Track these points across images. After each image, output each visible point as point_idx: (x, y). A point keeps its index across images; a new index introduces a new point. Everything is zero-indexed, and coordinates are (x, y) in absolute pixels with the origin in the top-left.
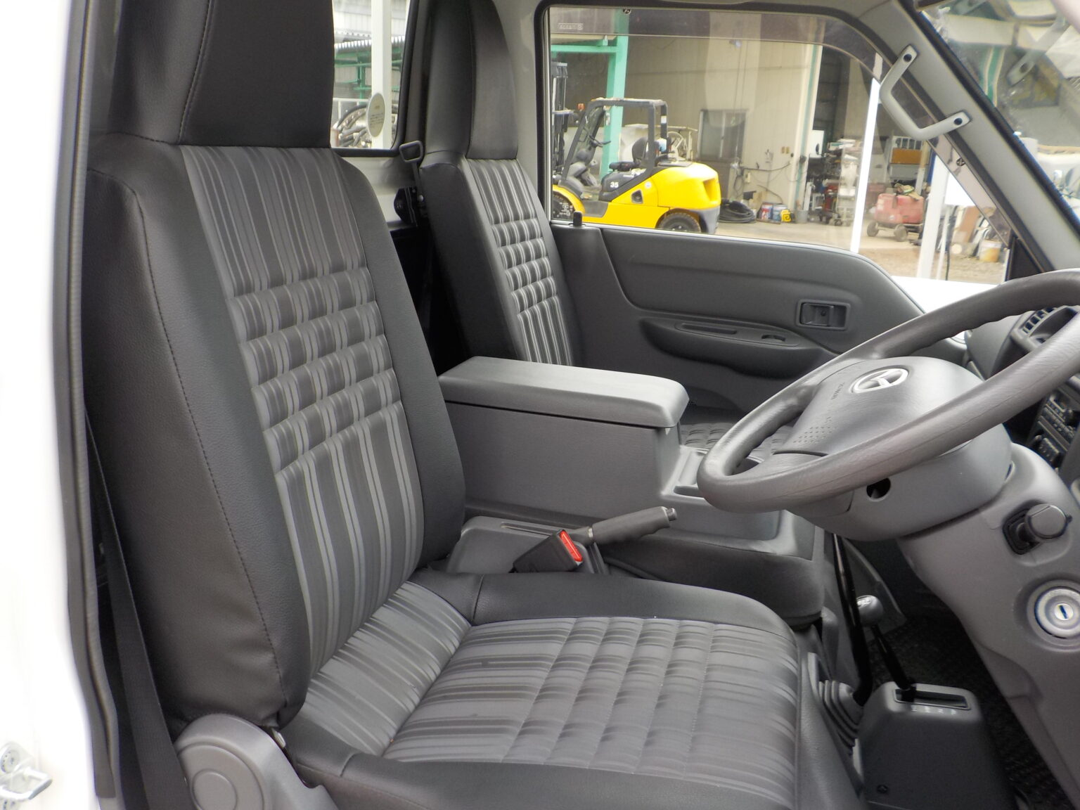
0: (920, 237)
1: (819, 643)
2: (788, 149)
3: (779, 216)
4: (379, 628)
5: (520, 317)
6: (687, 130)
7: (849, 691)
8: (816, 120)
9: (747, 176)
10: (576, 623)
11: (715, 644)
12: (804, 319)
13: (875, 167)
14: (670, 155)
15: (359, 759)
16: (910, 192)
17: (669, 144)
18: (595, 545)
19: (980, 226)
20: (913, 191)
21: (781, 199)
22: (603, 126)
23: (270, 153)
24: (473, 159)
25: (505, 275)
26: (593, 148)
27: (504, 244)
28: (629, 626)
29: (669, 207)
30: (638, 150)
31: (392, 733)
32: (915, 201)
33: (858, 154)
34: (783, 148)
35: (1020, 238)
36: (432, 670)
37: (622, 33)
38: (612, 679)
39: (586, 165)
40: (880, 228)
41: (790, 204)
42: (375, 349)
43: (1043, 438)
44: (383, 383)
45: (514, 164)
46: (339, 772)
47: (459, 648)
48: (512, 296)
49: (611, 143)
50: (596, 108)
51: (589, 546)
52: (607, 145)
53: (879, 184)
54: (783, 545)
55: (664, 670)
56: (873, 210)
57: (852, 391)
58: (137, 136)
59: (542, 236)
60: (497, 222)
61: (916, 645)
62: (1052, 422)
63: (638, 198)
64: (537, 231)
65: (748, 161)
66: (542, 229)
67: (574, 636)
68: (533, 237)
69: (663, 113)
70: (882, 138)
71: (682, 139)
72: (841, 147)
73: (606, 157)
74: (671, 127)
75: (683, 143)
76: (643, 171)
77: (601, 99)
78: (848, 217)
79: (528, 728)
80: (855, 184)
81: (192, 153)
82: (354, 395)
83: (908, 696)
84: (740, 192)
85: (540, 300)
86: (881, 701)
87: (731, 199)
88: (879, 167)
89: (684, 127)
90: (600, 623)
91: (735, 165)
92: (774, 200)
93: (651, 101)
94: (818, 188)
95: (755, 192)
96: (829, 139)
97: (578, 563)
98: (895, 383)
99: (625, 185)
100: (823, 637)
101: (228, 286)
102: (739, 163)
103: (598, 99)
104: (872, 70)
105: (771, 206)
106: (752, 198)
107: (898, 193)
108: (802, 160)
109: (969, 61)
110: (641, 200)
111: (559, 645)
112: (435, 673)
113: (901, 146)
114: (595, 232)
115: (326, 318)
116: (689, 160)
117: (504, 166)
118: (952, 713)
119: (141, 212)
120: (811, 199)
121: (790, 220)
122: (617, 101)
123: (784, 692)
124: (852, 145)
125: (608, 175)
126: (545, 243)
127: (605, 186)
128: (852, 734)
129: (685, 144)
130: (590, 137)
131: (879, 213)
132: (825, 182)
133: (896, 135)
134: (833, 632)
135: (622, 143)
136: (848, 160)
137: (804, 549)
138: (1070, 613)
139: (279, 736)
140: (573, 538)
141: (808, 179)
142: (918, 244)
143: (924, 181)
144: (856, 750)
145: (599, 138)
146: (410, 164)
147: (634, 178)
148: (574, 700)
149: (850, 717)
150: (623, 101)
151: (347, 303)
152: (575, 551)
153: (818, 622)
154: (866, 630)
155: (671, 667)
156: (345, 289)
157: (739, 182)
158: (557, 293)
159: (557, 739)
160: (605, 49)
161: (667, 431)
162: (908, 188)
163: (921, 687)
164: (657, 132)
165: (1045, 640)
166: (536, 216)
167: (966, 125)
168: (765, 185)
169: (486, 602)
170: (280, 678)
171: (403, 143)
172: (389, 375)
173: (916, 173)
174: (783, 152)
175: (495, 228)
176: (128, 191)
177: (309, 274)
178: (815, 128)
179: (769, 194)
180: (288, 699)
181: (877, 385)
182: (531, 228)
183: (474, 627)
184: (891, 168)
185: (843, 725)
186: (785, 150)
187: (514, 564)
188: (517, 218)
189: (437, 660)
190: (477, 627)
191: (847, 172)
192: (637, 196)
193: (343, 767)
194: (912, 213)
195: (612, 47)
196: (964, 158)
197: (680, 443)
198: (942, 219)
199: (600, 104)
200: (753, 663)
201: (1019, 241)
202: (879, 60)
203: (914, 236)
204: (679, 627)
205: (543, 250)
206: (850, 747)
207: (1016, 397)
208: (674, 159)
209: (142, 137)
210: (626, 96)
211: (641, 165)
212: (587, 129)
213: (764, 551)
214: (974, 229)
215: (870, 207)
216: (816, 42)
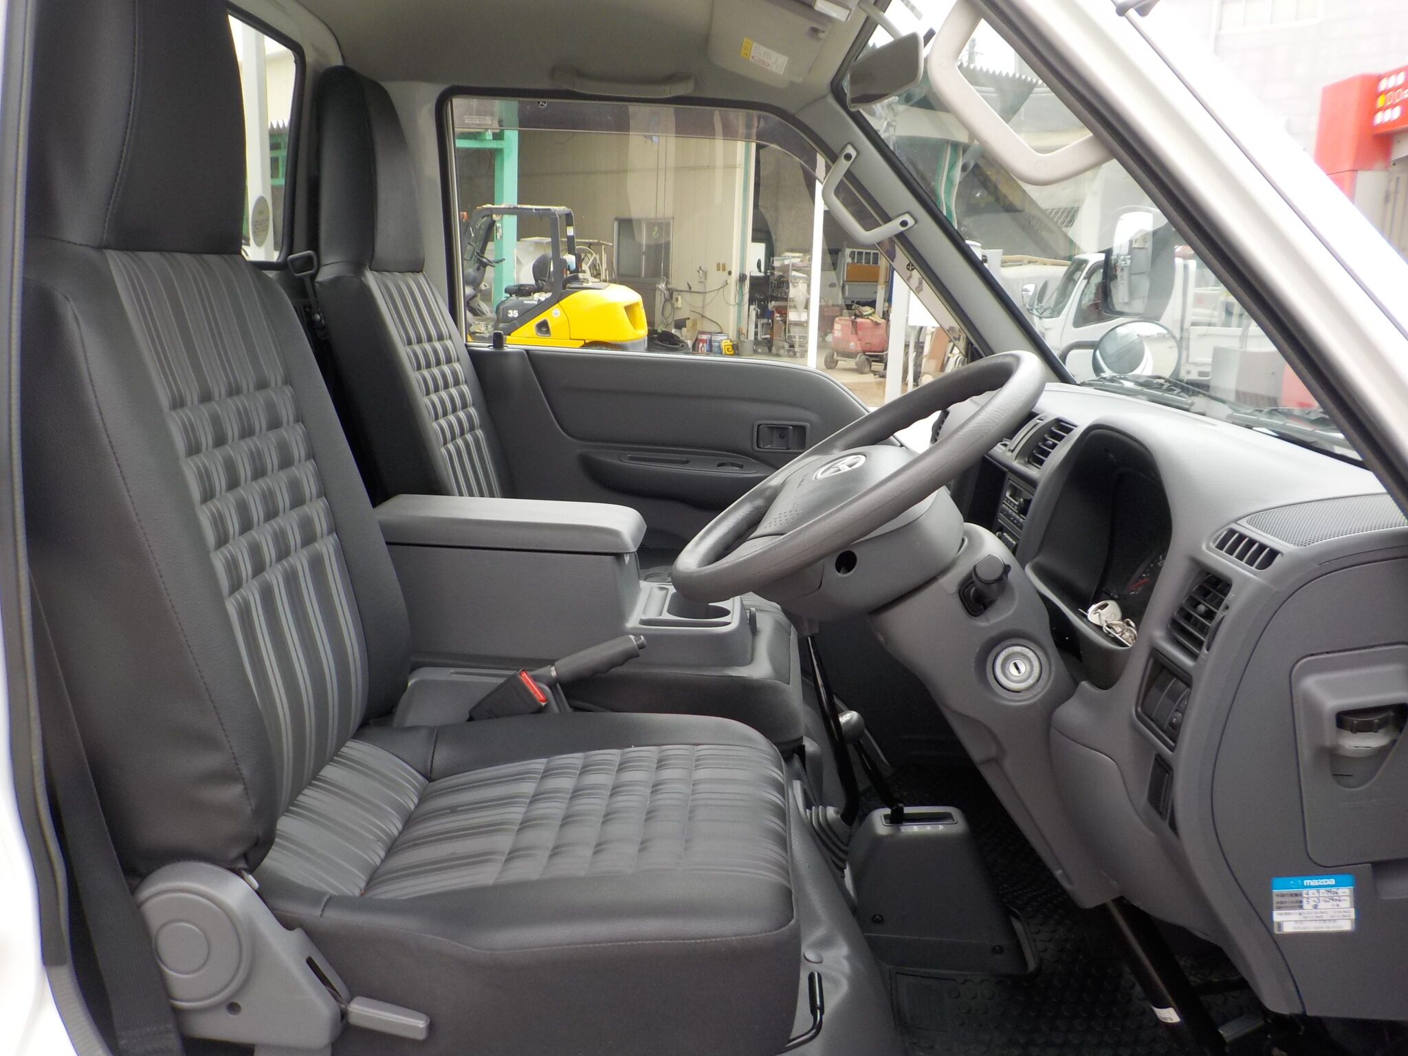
0: (885, 368)
1: (803, 773)
2: (724, 266)
3: (719, 347)
4: (327, 784)
5: (443, 450)
6: (599, 244)
7: (837, 813)
8: (754, 230)
9: (677, 300)
10: (548, 763)
11: (698, 762)
12: (762, 446)
13: (826, 286)
14: (581, 275)
15: (335, 901)
16: (871, 315)
17: (579, 261)
18: (558, 685)
19: (951, 352)
20: (874, 313)
21: (721, 329)
22: (493, 240)
23: (185, 259)
24: (377, 271)
25: (425, 402)
26: (482, 268)
27: (419, 368)
28: (609, 757)
29: (585, 340)
30: (540, 270)
31: (363, 885)
32: (877, 324)
33: (807, 271)
34: (718, 265)
35: (976, 345)
36: (394, 826)
37: (511, 127)
38: (594, 805)
39: (474, 290)
40: (839, 358)
41: (732, 333)
42: (305, 473)
43: (1002, 533)
44: (316, 510)
45: (421, 277)
46: (318, 912)
47: (419, 803)
48: (435, 427)
49: (504, 262)
50: (483, 217)
51: (552, 686)
52: (500, 263)
53: (833, 306)
54: (759, 669)
55: (649, 791)
56: (829, 338)
57: (816, 478)
58: (56, 239)
59: (458, 360)
60: (410, 343)
61: (905, 794)
62: (1008, 516)
63: (544, 329)
64: (453, 354)
65: (677, 282)
66: (458, 352)
67: (547, 774)
68: (449, 361)
69: (569, 224)
70: (833, 253)
71: (594, 255)
72: (786, 262)
73: (499, 279)
74: (579, 240)
75: (595, 258)
76: (549, 295)
77: (489, 206)
78: (801, 346)
79: (513, 855)
80: (807, 307)
81: (115, 256)
82: (289, 522)
83: (897, 819)
84: (670, 320)
85: (462, 433)
86: (871, 828)
87: (660, 329)
88: (832, 285)
89: (596, 241)
90: (575, 759)
91: (662, 286)
92: (714, 328)
93: (552, 208)
94: (764, 313)
95: (689, 319)
96: (770, 253)
97: (543, 704)
98: (854, 467)
99: (527, 314)
100: (806, 767)
101: (164, 400)
102: (666, 285)
103: (484, 206)
104: (815, 171)
105: (709, 336)
106: (685, 327)
107: (856, 316)
108: (742, 278)
109: (909, 159)
110: (548, 331)
111: (532, 784)
112: (397, 829)
113: (856, 261)
114: (519, 354)
115: (255, 438)
116: (605, 281)
117: (410, 278)
118: (940, 828)
119: (76, 318)
120: (756, 327)
121: (733, 352)
122: (509, 208)
123: (774, 823)
124: (799, 260)
125: (503, 302)
126: (462, 368)
127: (501, 315)
128: (842, 855)
129: (598, 261)
130: (478, 253)
131: (835, 339)
132: (772, 305)
133: (849, 247)
134: (817, 761)
135: (519, 262)
136: (795, 277)
137: (781, 673)
138: (1023, 668)
139: (251, 878)
140: (535, 679)
141: (751, 301)
142: (883, 376)
143: (885, 301)
144: (847, 871)
145: (489, 255)
146: (301, 280)
147: (538, 305)
148: (558, 827)
149: (839, 840)
150: (518, 208)
151: (275, 424)
152: (539, 692)
153: (801, 750)
154: (850, 747)
155: (656, 787)
156: (271, 408)
157: (669, 306)
158: (481, 427)
159: (547, 859)
160: (489, 143)
161: (627, 559)
162: (867, 310)
163: (908, 810)
164: (562, 247)
165: (1004, 696)
166: (450, 338)
167: (911, 227)
168: (700, 311)
169: (443, 756)
170: (252, 810)
171: (291, 254)
172: (321, 504)
173: (876, 292)
174: (719, 269)
175: (408, 349)
176: (60, 297)
177: (234, 391)
178: (755, 240)
179: (706, 322)
180: (260, 833)
181: (840, 470)
182: (446, 350)
183: (431, 783)
184: (847, 287)
185: (834, 848)
186: (721, 267)
187: (470, 713)
188: (430, 339)
189: (397, 816)
190: (435, 783)
191: (796, 292)
192: (543, 327)
193: (321, 909)
194: (873, 339)
195: (498, 141)
196: (913, 262)
197: (640, 579)
198: (907, 346)
199: (489, 213)
200: (739, 774)
201: (975, 349)
202: (821, 161)
203: (877, 366)
204: (660, 753)
205: (461, 377)
206: (842, 870)
207: (955, 459)
208: (586, 280)
209: (63, 241)
210: (519, 203)
211: (545, 288)
212: (473, 244)
213: (740, 675)
214: (945, 355)
215: (826, 335)
216: (747, 138)
